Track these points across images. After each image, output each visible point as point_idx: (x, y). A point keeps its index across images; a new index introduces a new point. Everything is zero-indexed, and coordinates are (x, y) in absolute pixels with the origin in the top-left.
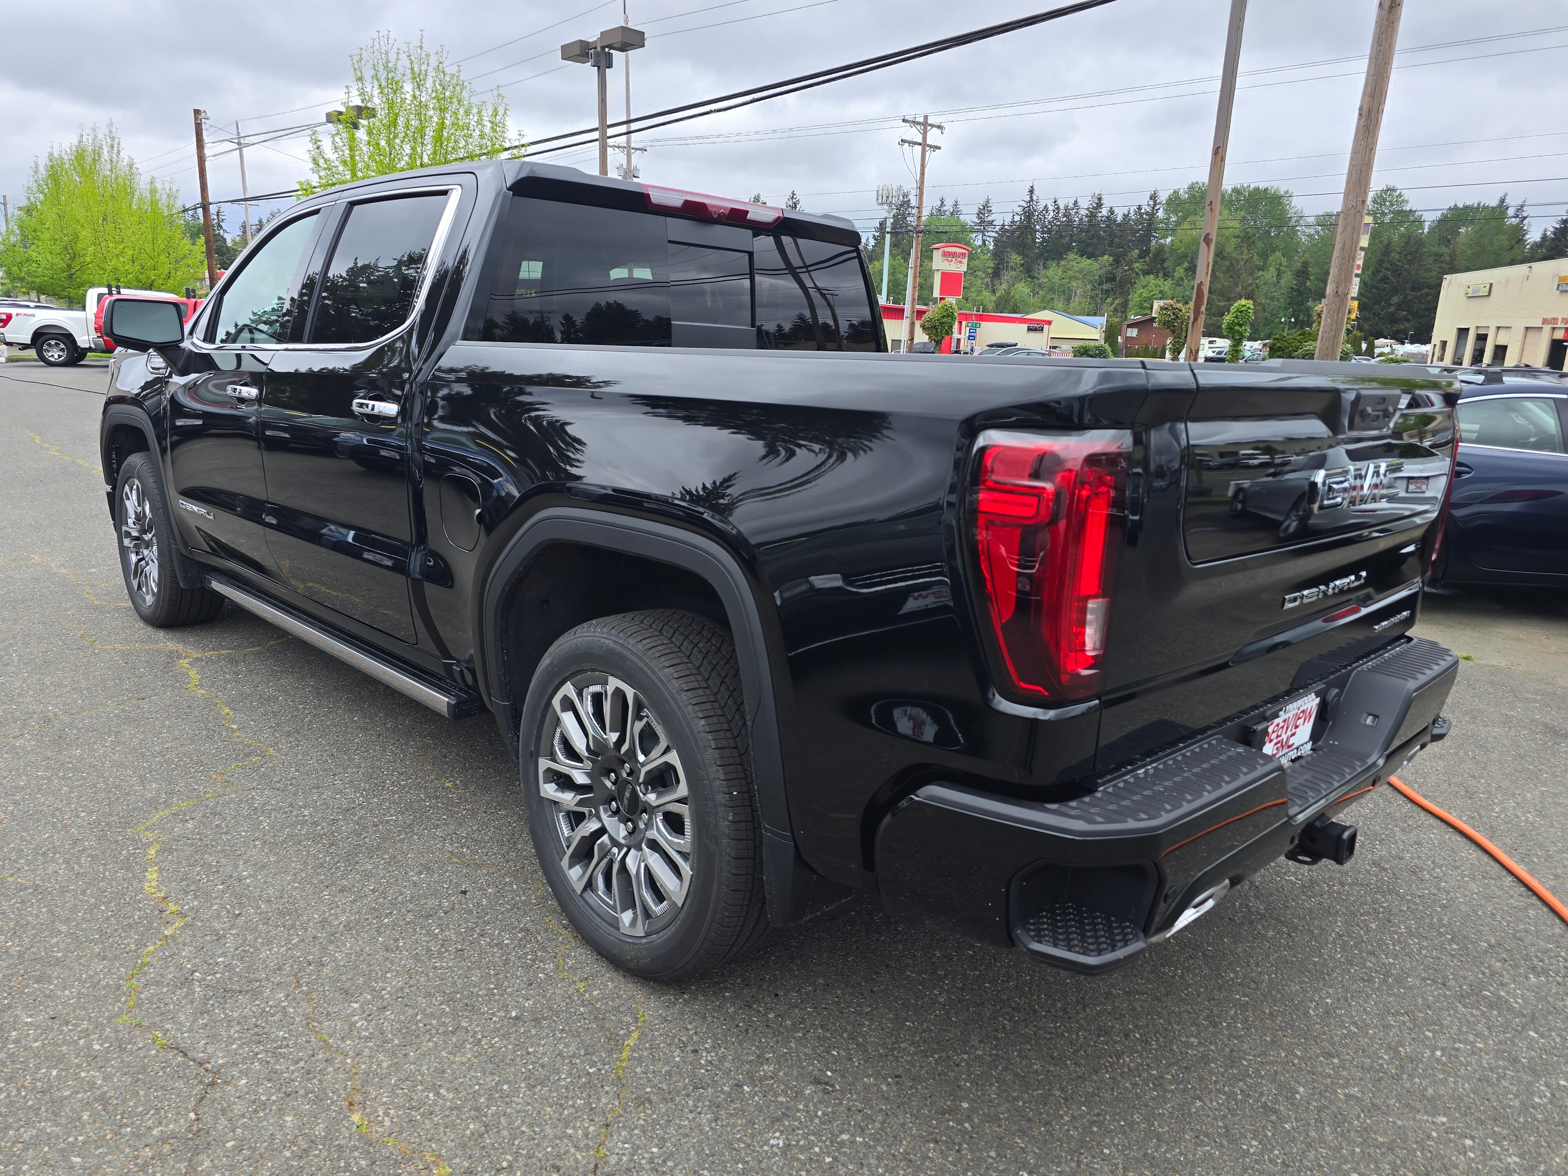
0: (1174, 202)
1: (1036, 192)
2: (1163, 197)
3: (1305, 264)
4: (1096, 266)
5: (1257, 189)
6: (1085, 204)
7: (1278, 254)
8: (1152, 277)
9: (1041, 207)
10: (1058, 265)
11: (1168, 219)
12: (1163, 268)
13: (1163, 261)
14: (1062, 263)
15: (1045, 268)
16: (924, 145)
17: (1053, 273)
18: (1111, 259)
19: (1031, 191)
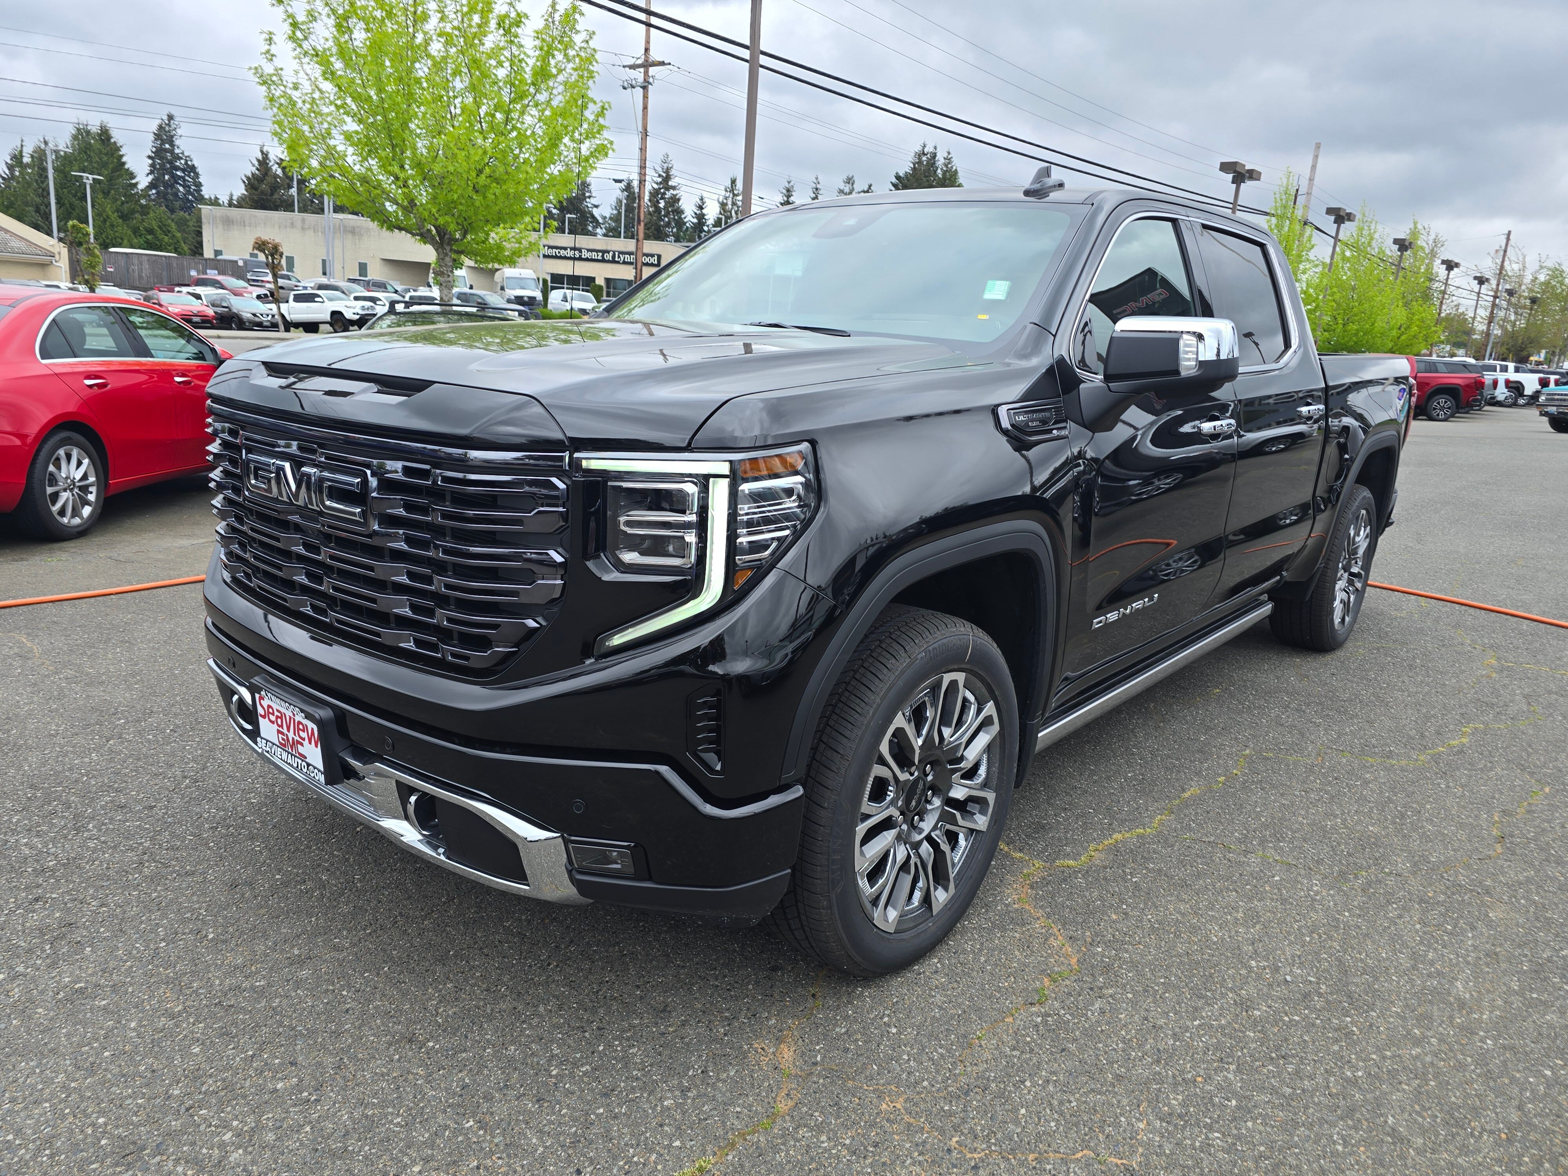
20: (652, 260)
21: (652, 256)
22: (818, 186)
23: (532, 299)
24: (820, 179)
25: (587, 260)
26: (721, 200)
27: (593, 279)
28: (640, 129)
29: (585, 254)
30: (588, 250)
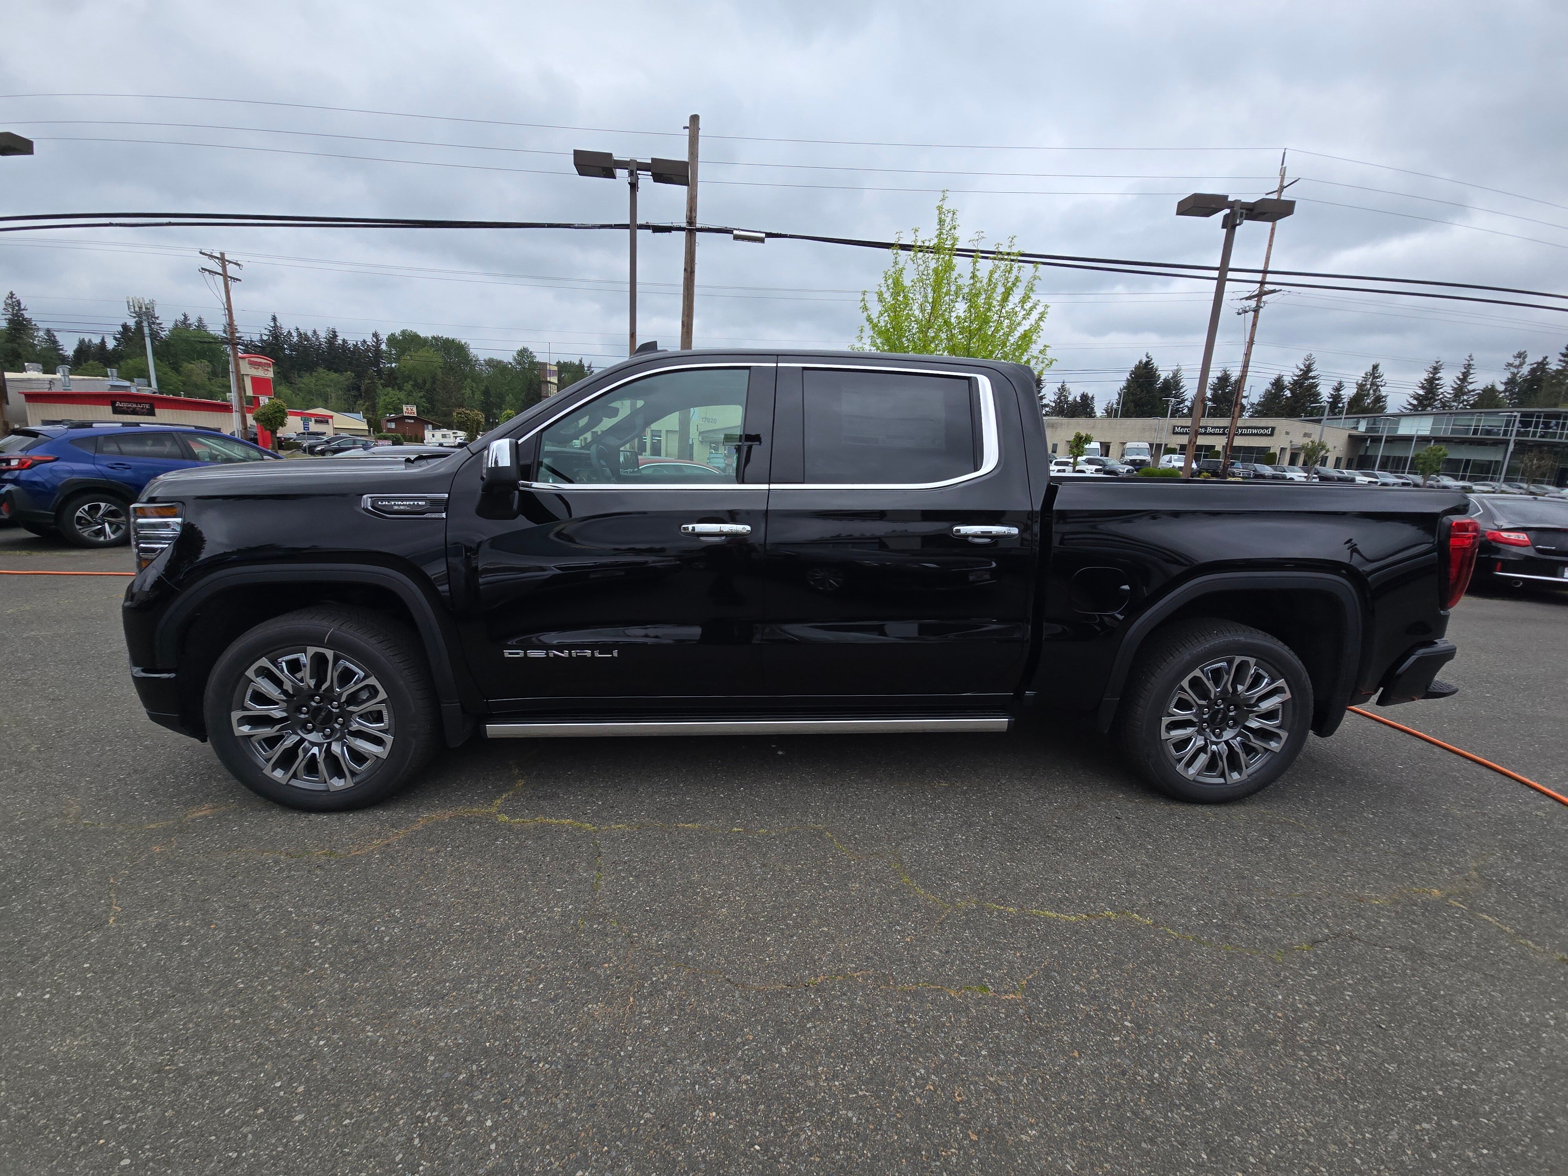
0: (392, 340)
1: (279, 320)
2: (384, 337)
3: (487, 388)
4: (342, 378)
5: (447, 339)
6: (323, 335)
7: (469, 380)
8: (390, 389)
9: (285, 332)
10: (311, 374)
11: (390, 351)
12: (396, 384)
13: (396, 379)
14: (314, 374)
15: (300, 376)
16: (225, 275)
17: (307, 380)
18: (353, 375)
19: (274, 319)
20: (1266, 431)
21: (1267, 428)
22: (1471, 362)
23: (1143, 462)
24: (1474, 356)
25: (1211, 434)
26: (1360, 382)
27: (1214, 447)
28: (1248, 340)
29: (1209, 430)
30: (1213, 428)
